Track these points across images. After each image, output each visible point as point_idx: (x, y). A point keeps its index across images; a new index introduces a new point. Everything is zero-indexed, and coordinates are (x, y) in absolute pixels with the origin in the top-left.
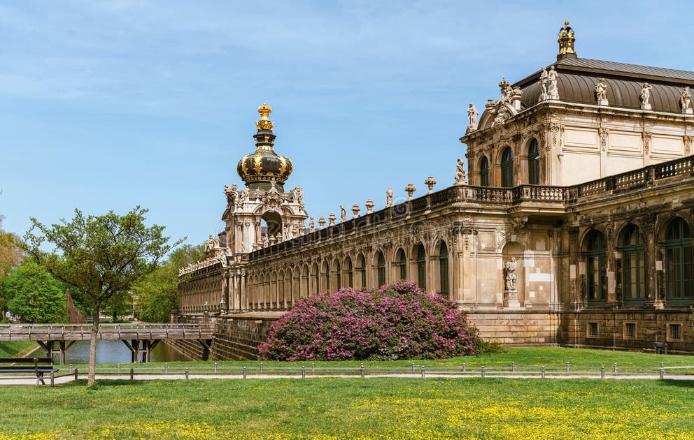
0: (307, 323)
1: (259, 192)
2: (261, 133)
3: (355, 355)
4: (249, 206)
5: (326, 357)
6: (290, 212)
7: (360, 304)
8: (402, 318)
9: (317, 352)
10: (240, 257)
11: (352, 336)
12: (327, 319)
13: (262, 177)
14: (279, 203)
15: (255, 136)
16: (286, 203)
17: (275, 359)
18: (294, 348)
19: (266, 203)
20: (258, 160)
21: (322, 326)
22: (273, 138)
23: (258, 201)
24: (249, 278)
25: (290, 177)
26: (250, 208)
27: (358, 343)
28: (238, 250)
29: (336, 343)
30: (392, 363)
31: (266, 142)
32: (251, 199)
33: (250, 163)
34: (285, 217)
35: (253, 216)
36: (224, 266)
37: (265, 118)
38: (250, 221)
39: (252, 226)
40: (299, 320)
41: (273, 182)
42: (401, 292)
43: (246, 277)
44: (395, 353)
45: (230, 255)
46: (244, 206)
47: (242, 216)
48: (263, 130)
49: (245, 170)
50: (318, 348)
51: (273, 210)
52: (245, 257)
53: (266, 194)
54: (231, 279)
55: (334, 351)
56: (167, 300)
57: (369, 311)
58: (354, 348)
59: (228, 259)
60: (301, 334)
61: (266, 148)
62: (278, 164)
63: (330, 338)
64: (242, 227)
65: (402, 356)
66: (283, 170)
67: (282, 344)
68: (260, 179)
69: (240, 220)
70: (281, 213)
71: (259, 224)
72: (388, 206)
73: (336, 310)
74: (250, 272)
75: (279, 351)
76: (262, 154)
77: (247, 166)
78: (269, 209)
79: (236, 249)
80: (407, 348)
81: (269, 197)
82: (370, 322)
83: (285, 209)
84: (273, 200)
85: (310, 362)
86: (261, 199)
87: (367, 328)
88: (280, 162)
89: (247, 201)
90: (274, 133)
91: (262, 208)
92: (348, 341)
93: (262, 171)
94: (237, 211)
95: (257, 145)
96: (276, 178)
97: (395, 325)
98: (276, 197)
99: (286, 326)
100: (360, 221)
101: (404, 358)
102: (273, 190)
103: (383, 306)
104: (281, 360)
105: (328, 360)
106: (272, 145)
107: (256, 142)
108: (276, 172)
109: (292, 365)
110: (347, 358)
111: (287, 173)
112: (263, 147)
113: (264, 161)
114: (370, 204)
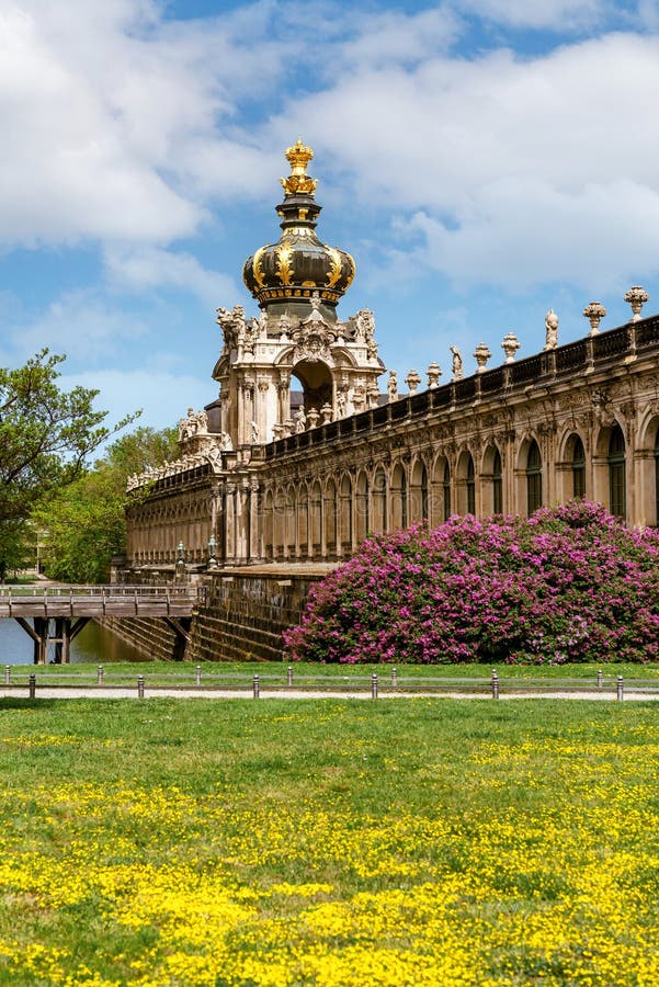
0: (383, 586)
1: (287, 320)
2: (291, 202)
3: (479, 652)
4: (267, 348)
5: (419, 656)
6: (349, 361)
7: (490, 548)
8: (577, 578)
9: (402, 646)
10: (247, 453)
11: (473, 613)
12: (422, 579)
13: (293, 291)
14: (327, 343)
15: (279, 208)
16: (341, 342)
17: (317, 659)
18: (355, 637)
19: (301, 342)
20: (285, 256)
21: (413, 592)
22: (314, 210)
23: (284, 339)
24: (265, 495)
25: (347, 290)
26: (269, 354)
27: (484, 628)
28: (245, 437)
29: (439, 626)
30: (553, 669)
31: (302, 219)
32: (270, 336)
33: (269, 263)
34: (339, 371)
35: (275, 370)
36: (217, 470)
37: (299, 171)
38: (268, 379)
39: (273, 389)
40: (366, 580)
41: (315, 300)
42: (574, 524)
43: (259, 491)
44: (561, 649)
45: (229, 447)
46: (257, 349)
47: (254, 369)
48: (295, 194)
49: (259, 277)
50: (403, 637)
51: (314, 357)
52: (258, 453)
53: (302, 325)
54: (230, 498)
55: (437, 643)
56: (104, 540)
57: (507, 562)
58: (478, 638)
59: (225, 456)
60: (370, 608)
61: (302, 231)
62: (325, 263)
63: (427, 617)
64: (252, 391)
65: (577, 654)
66: (335, 277)
67: (333, 629)
68: (288, 293)
69: (249, 379)
70: (331, 363)
71: (288, 386)
72: (549, 347)
73: (441, 560)
74: (267, 482)
75: (324, 644)
76: (294, 243)
77: (262, 269)
78: (308, 354)
79: (241, 436)
80: (585, 639)
81: (307, 331)
82: (509, 584)
83: (339, 354)
84: (314, 338)
85: (388, 666)
86: (290, 336)
87: (504, 596)
88: (329, 260)
89: (263, 339)
90: (317, 202)
91: (292, 353)
92: (465, 624)
93: (292, 279)
94: (243, 359)
95: (284, 226)
96: (321, 292)
97: (563, 593)
98: (321, 331)
99: (339, 591)
100: (492, 381)
101: (581, 659)
102: (315, 316)
103: (537, 553)
104: (329, 661)
105: (425, 662)
106: (312, 226)
107: (283, 220)
108: (321, 280)
109: (351, 673)
110: (463, 658)
111: (342, 283)
112: (296, 230)
113: (299, 259)
114: (512, 343)
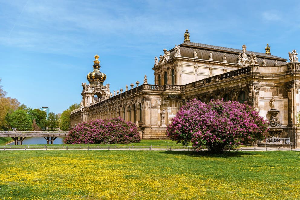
0: (80, 131)
1: (93, 85)
2: (95, 65)
3: (95, 142)
4: (90, 90)
5: (84, 143)
6: (104, 93)
7: (99, 125)
8: (114, 130)
9: (82, 141)
10: (86, 108)
11: (94, 135)
12: (87, 130)
13: (95, 80)
14: (101, 89)
15: (93, 66)
16: (103, 89)
17: (68, 144)
18: (74, 140)
19: (96, 89)
20: (94, 74)
21: (85, 132)
22: (99, 67)
23: (93, 89)
24: (89, 115)
25: (105, 80)
26: (90, 91)
27: (96, 138)
28: (86, 105)
29: (88, 138)
30: (108, 145)
31: (97, 68)
32: (90, 88)
33: (91, 75)
34: (103, 94)
35: (91, 94)
36: (81, 111)
37: (97, 60)
38: (90, 95)
39: (91, 97)
40: (77, 130)
41: (99, 82)
42: (116, 120)
43: (88, 115)
44: (109, 142)
45: (83, 107)
46: (88, 90)
47: (88, 94)
48: (96, 64)
49: (89, 78)
50: (82, 140)
51: (99, 92)
52: (88, 108)
53: (96, 86)
54: (83, 116)
55: (88, 141)
56: (68, 123)
57: (102, 127)
58: (95, 140)
59: (83, 109)
60: (77, 135)
61: (97, 70)
62: (101, 76)
63: (86, 136)
64: (87, 97)
65: (112, 142)
66: (102, 78)
67: (71, 138)
68: (94, 81)
69: (87, 95)
70: (101, 93)
71: (94, 97)
73: (90, 126)
74: (89, 113)
75: (69, 141)
76: (95, 72)
77: (90, 76)
78: (97, 91)
79: (85, 105)
80: (114, 140)
81: (97, 87)
82: (101, 130)
83: (103, 91)
84: (98, 88)
85: (79, 145)
86: (94, 88)
87: (100, 133)
88: (101, 75)
89: (89, 88)
90: (100, 65)
91: (94, 91)
92: (93, 137)
93: (95, 78)
94: (86, 92)
95: (94, 69)
96: (100, 81)
97: (111, 132)
98: (100, 87)
99: (72, 132)
100: (119, 96)
101: (113, 143)
102: (99, 85)
103: (107, 125)
104: (70, 144)
105: (85, 144)
106: (99, 69)
107: (94, 68)
108: (100, 78)
109: (74, 146)
110: (92, 143)
111: (104, 79)
112: (96, 70)
113: (96, 75)
114: (122, 90)
